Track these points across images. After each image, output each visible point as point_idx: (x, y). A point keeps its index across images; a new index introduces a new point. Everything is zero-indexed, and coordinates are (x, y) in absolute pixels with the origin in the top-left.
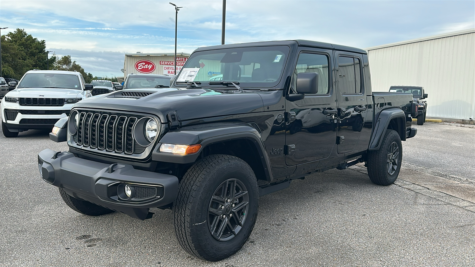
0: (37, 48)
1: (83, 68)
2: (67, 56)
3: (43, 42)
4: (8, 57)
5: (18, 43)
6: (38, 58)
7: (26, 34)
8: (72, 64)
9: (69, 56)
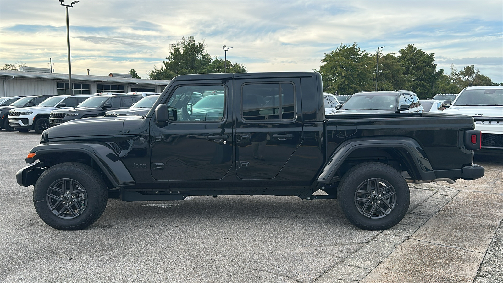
0: (425, 62)
1: (490, 78)
2: (470, 67)
3: (432, 55)
4: (389, 74)
5: (407, 58)
6: (424, 72)
7: (415, 49)
8: (475, 75)
9: (472, 66)
